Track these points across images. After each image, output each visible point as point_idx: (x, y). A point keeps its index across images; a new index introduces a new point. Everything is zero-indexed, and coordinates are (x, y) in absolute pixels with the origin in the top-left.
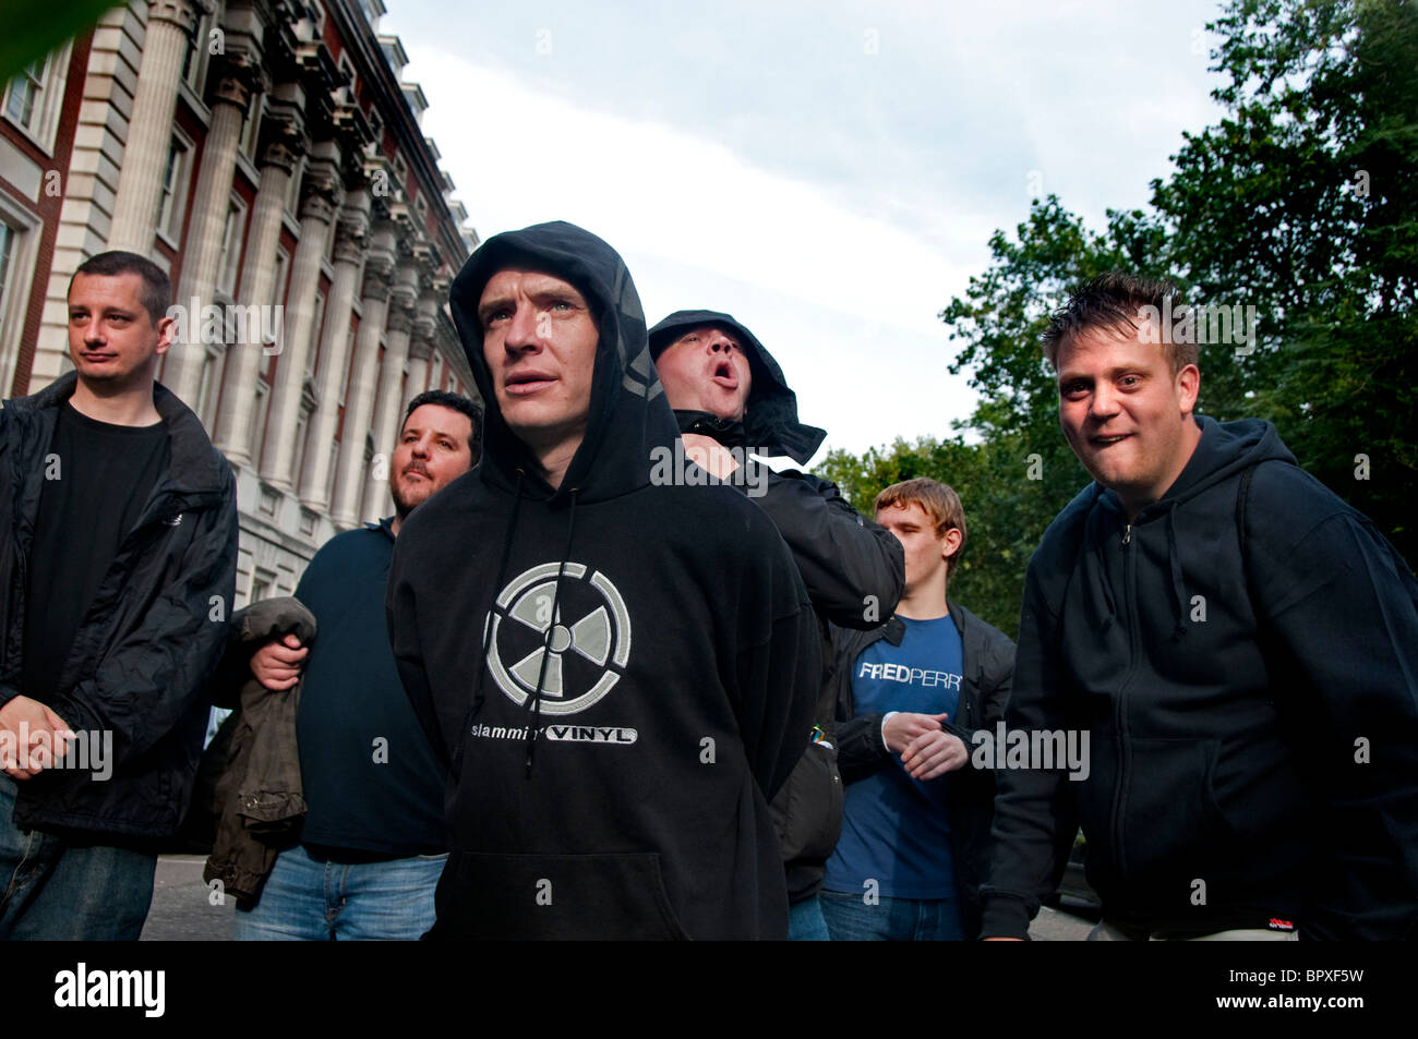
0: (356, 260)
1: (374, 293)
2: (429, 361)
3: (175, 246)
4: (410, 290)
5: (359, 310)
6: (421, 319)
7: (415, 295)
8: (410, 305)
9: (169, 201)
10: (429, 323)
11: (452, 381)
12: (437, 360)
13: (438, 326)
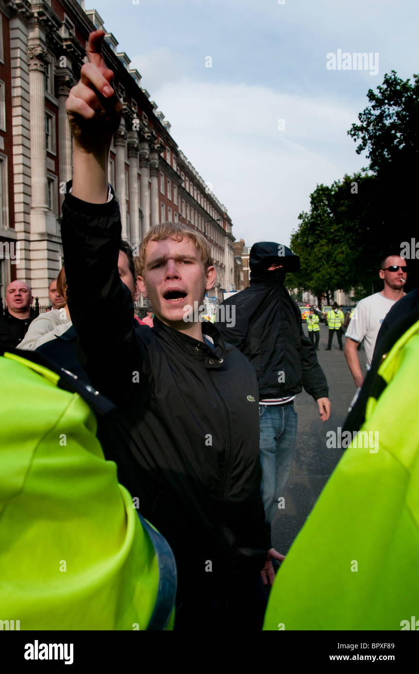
0: (123, 144)
1: (132, 155)
2: (158, 177)
3: (55, 154)
4: (146, 151)
5: (128, 163)
6: (152, 161)
7: (148, 153)
8: (147, 157)
9: (49, 138)
10: (156, 162)
11: (169, 182)
12: (162, 175)
13: (159, 162)
